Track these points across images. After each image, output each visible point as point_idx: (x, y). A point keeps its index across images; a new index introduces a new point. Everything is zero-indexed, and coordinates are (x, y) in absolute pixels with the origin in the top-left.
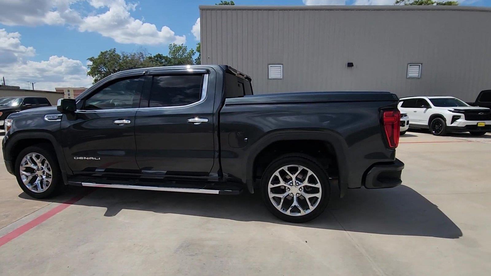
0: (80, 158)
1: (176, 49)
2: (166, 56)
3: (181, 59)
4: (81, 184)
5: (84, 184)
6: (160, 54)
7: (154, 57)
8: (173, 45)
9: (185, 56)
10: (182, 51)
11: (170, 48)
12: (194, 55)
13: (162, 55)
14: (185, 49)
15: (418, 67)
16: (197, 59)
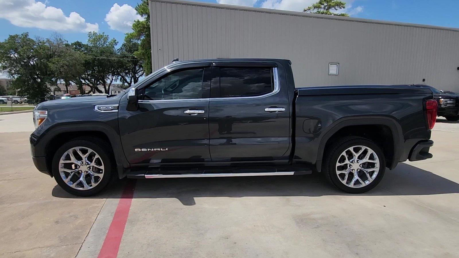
0: (143, 150)
1: (96, 37)
2: (86, 44)
3: (104, 48)
4: (144, 176)
5: (147, 176)
6: (79, 41)
7: (72, 44)
8: (93, 33)
9: (106, 45)
10: (103, 40)
11: (89, 36)
12: (116, 44)
13: (81, 42)
14: (107, 38)
15: (336, 66)
16: (119, 49)
